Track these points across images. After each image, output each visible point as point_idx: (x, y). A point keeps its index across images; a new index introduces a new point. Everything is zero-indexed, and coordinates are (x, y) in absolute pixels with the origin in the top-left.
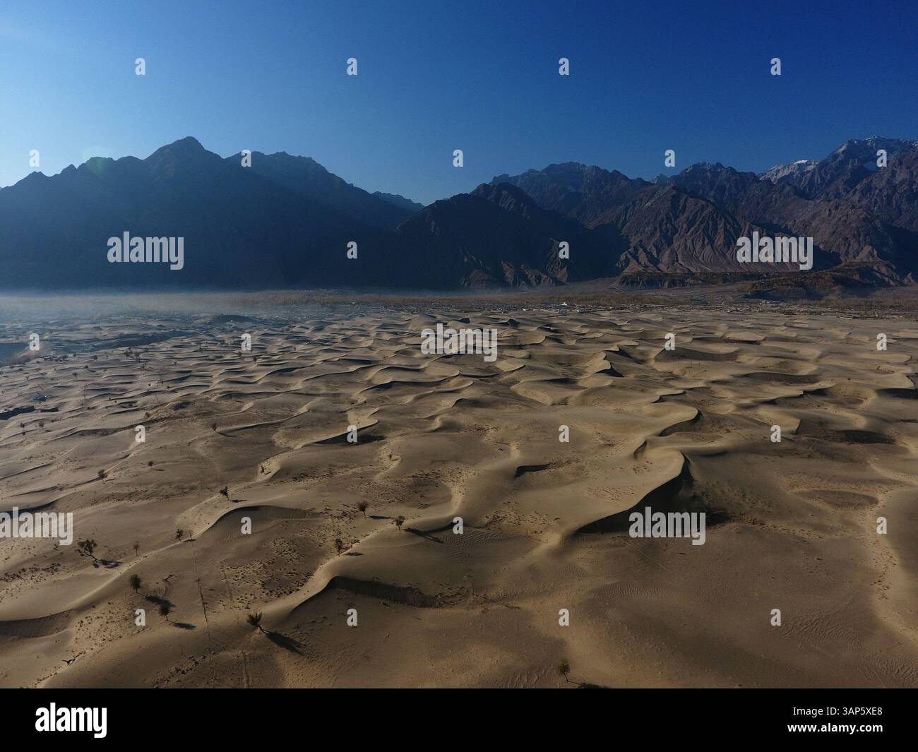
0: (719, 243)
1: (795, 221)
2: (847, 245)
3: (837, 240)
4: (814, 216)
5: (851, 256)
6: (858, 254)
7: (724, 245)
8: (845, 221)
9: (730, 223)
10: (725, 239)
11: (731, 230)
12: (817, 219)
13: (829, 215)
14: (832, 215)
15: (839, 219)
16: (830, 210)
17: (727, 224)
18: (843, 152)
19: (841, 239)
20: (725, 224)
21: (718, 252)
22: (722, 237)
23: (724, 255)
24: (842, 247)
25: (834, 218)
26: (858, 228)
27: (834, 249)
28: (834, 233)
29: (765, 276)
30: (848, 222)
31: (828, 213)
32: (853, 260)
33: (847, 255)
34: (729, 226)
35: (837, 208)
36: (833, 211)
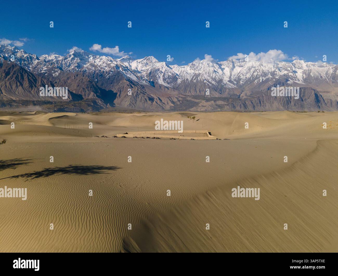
0: (26, 86)
1: (60, 80)
2: (84, 91)
3: (80, 89)
4: (68, 78)
5: (87, 96)
6: (89, 95)
7: (29, 87)
8: (82, 81)
9: (30, 76)
10: (29, 84)
11: (32, 80)
12: (70, 80)
13: (75, 78)
14: (76, 78)
15: (80, 80)
16: (75, 76)
17: (29, 77)
18: (73, 54)
19: (82, 89)
20: (28, 76)
21: (27, 91)
22: (28, 82)
23: (30, 92)
24: (83, 92)
25: (77, 80)
26: (87, 85)
27: (80, 93)
28: (78, 86)
29: (54, 103)
30: (83, 82)
31: (74, 77)
32: (88, 97)
33: (85, 96)
34: (30, 78)
35: (77, 76)
36: (76, 76)
